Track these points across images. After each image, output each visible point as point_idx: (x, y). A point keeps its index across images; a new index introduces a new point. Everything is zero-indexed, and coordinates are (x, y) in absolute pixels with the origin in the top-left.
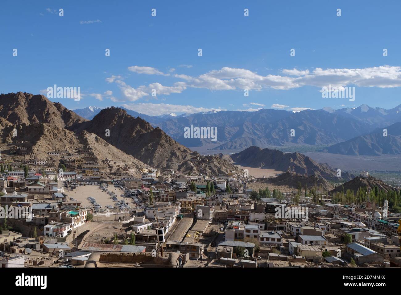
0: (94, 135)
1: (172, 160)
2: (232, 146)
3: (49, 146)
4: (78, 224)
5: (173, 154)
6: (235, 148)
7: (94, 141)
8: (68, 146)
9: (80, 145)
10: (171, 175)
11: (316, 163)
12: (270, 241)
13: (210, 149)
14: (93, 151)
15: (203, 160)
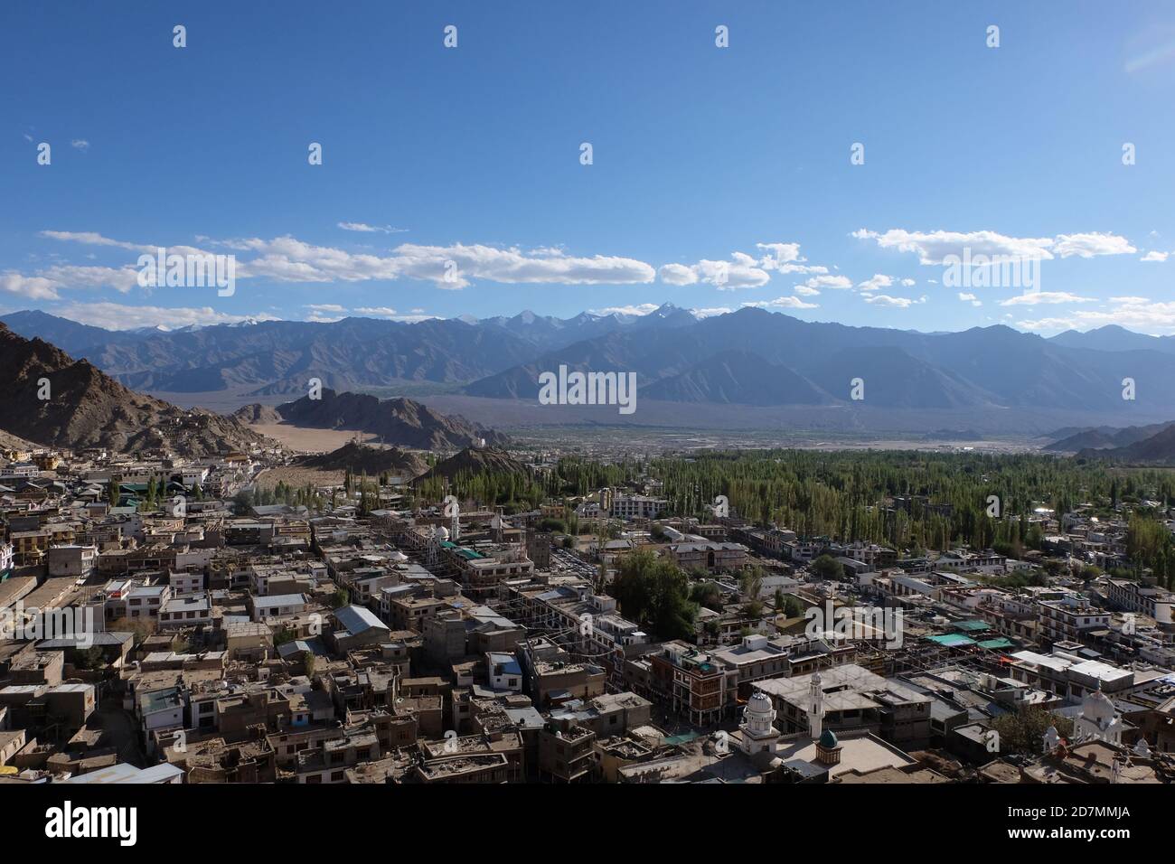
1: (115, 426)
2: (288, 387)
5: (119, 414)
6: (294, 391)
10: (96, 461)
11: (439, 415)
12: (185, 618)
13: (243, 395)
15: (187, 425)
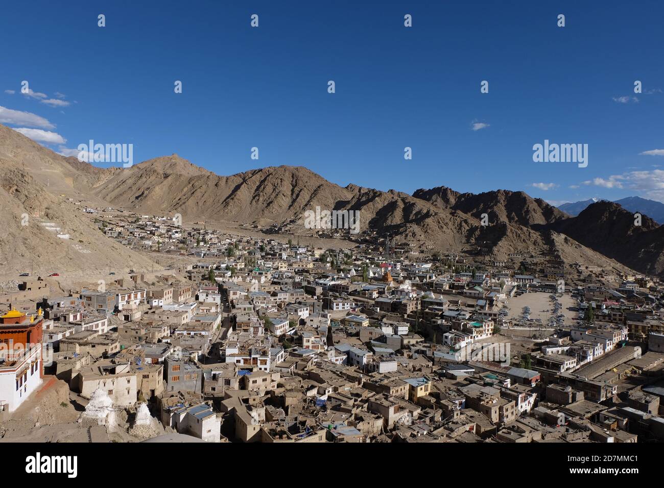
0: (563, 236)
3: (511, 248)
4: (481, 336)
7: (563, 242)
8: (531, 248)
9: (545, 246)
14: (560, 254)
